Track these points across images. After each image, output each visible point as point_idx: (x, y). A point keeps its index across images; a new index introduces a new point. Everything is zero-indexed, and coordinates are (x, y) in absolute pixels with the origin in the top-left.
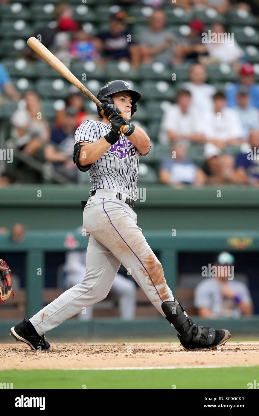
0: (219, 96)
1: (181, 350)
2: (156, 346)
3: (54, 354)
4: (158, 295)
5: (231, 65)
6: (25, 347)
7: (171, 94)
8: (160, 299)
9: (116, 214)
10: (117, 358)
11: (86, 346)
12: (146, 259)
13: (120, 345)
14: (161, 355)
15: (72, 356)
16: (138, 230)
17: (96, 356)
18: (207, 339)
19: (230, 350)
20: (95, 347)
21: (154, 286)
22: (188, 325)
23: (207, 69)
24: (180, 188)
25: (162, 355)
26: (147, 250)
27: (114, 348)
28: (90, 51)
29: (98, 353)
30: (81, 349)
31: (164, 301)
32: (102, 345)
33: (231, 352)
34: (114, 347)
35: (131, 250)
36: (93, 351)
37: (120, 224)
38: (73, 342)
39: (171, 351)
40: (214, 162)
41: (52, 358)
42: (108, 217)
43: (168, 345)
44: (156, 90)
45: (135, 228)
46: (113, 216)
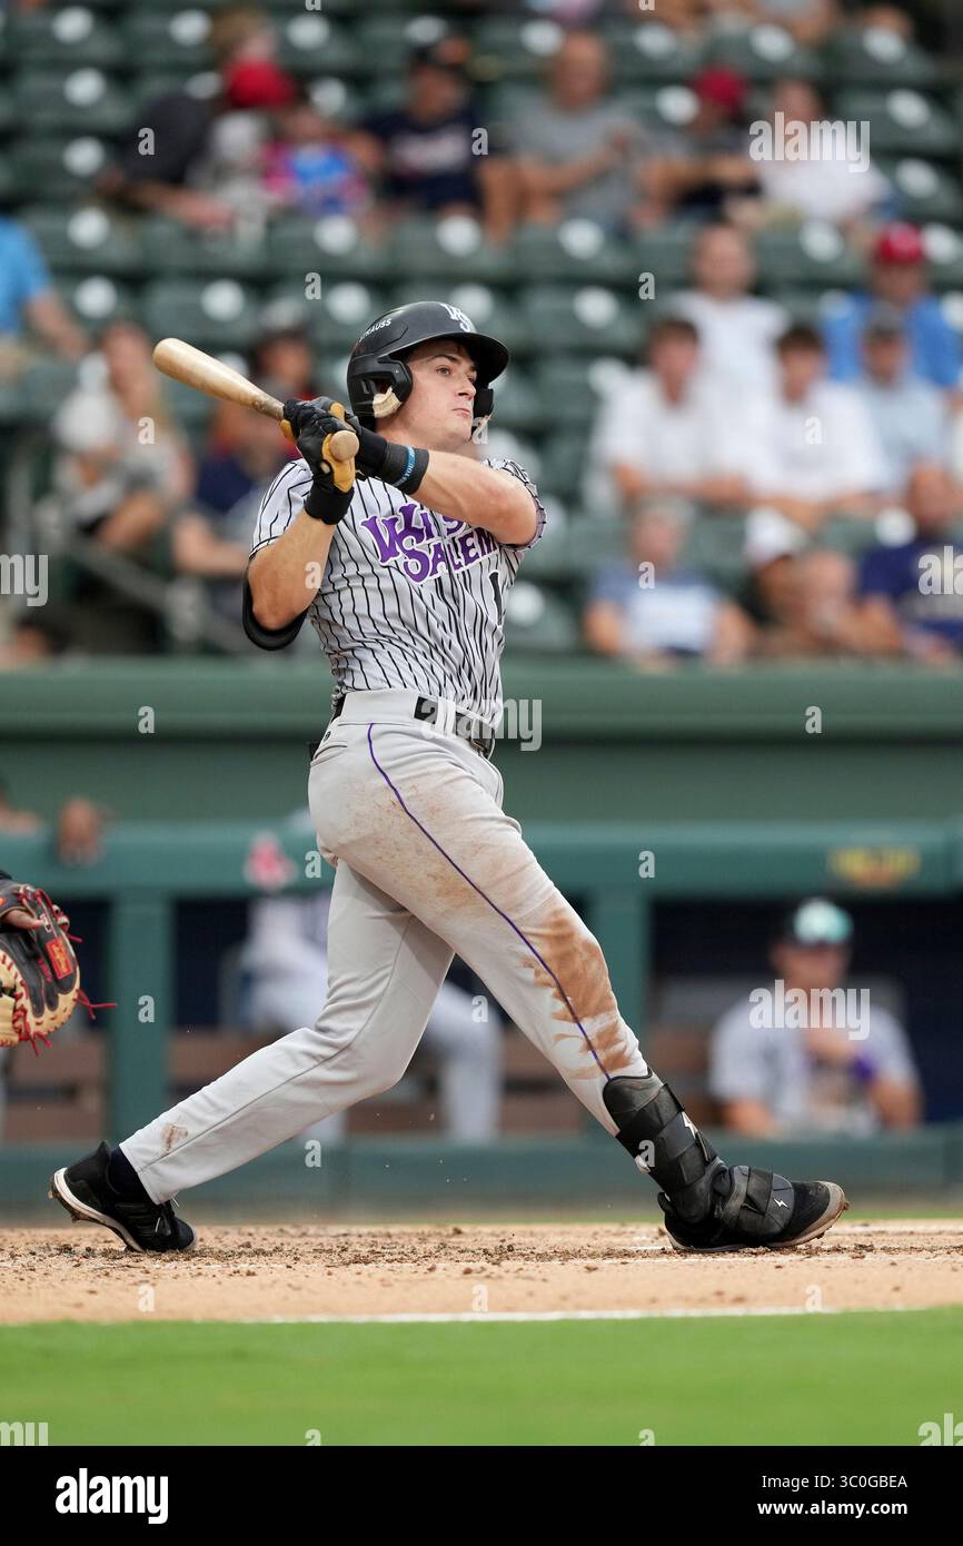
0: (798, 340)
1: (664, 1251)
2: (572, 1239)
3: (208, 1264)
4: (590, 1052)
5: (843, 228)
6: (103, 1240)
7: (628, 332)
8: (599, 1070)
9: (419, 776)
10: (433, 1279)
11: (321, 1236)
12: (543, 926)
13: (445, 1233)
14: (589, 1269)
15: (272, 1271)
16: (504, 825)
17: (359, 1273)
18: (763, 1214)
19: (838, 1250)
20: (353, 1239)
21: (576, 1020)
22: (698, 1162)
23: (757, 245)
24: (657, 669)
25: (595, 1269)
26: (543, 895)
27: (424, 1246)
28: (337, 178)
29: (366, 1263)
30: (307, 1249)
31: (612, 1075)
32: (380, 1232)
33: (843, 1258)
34: (423, 1239)
35: (483, 899)
36: (347, 1256)
37: (438, 810)
38: (277, 1223)
39: (627, 1254)
40: (779, 578)
41: (200, 1279)
42: (393, 788)
43: (617, 1235)
44: (572, 319)
45: (492, 819)
46: (409, 784)
